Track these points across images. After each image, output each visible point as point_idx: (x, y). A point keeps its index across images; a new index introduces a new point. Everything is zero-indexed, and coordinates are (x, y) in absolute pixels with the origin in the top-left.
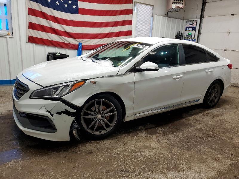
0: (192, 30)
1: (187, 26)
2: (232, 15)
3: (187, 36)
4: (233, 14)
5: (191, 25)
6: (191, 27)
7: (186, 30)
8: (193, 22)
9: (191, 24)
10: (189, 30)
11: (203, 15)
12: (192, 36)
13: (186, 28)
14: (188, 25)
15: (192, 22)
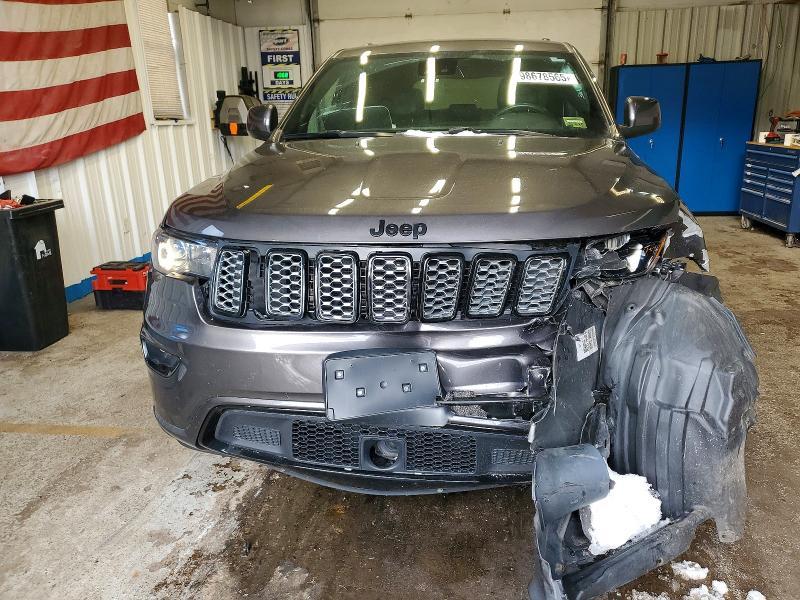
0: (288, 63)
1: (264, 49)
2: (407, 16)
3: (273, 83)
4: (410, 16)
5: (279, 44)
6: (282, 54)
7: (264, 62)
8: (286, 36)
9: (276, 42)
10: (276, 64)
11: (316, 12)
12: (291, 82)
13: (264, 56)
14: (268, 45)
15: (279, 36)
